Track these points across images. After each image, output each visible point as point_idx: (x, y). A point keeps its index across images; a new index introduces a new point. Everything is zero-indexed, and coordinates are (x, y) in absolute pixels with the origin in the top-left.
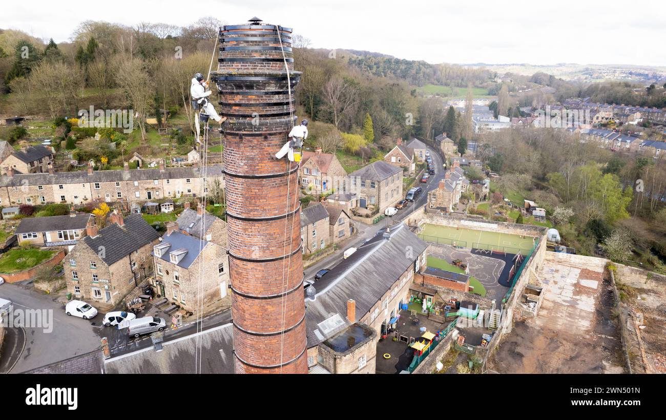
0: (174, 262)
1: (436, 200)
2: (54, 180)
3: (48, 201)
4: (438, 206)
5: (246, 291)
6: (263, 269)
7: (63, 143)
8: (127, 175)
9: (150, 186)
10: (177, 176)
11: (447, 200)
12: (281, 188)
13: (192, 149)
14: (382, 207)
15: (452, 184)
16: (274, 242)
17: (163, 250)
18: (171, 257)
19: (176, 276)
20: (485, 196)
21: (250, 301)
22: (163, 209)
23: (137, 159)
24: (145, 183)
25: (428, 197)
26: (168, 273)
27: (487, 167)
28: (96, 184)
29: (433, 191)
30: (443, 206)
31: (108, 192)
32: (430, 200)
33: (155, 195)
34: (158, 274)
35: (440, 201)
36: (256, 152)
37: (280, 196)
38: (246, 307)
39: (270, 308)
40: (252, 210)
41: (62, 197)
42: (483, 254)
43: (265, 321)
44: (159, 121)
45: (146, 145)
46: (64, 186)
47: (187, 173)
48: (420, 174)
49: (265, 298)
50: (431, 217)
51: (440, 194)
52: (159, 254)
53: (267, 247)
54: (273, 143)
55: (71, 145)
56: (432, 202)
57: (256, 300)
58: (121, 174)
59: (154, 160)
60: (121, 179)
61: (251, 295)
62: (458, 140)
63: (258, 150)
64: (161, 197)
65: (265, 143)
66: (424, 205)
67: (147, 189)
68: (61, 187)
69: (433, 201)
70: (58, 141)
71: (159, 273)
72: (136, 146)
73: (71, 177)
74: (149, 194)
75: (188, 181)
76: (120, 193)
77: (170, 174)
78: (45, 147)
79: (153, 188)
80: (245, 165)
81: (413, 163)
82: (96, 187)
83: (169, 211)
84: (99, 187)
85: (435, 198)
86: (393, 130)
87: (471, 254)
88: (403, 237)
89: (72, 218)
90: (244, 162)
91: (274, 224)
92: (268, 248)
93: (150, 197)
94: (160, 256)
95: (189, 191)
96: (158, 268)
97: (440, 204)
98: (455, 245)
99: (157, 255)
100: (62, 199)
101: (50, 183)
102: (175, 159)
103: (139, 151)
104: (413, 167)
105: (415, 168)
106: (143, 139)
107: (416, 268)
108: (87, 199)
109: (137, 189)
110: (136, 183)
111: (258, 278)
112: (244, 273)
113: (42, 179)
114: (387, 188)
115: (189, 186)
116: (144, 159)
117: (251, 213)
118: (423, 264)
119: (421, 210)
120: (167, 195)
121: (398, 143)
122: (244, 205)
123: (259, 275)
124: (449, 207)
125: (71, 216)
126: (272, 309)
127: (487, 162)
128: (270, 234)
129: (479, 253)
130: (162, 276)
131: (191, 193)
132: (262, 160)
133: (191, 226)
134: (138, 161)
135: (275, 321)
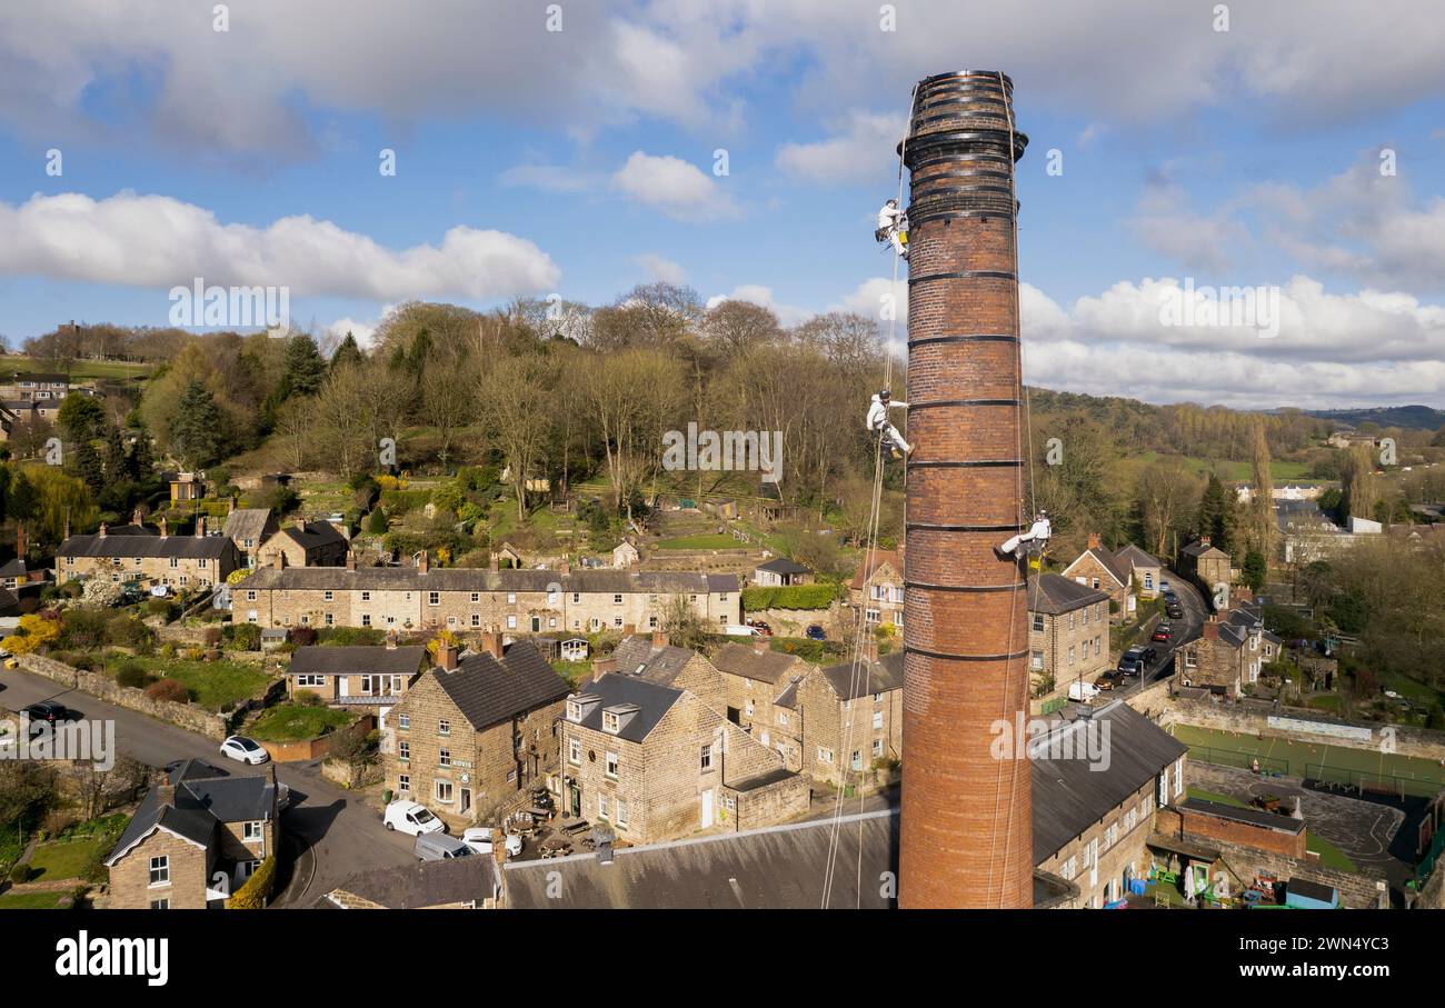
0: (611, 730)
1: (1199, 668)
2: (354, 582)
3: (339, 624)
4: (1204, 682)
5: (943, 455)
6: (973, 415)
7: (366, 520)
8: (494, 578)
9: (539, 606)
10: (596, 587)
11: (1227, 668)
12: (1003, 294)
13: (622, 542)
14: (1062, 676)
15: (1236, 631)
16: (991, 373)
17: (587, 707)
18: (604, 720)
19: (611, 765)
20: (1329, 676)
21: (950, 471)
22: (565, 654)
23: (509, 555)
24: (531, 599)
25: (1178, 659)
26: (592, 756)
27: (1326, 620)
28: (432, 595)
29: (1188, 645)
30: (1215, 684)
31: (457, 611)
32: (1183, 668)
33: (549, 626)
34: (569, 763)
35: (1207, 669)
36: (970, 237)
37: (1001, 306)
38: (942, 483)
39: (982, 484)
40: (959, 324)
41: (365, 617)
42: (1338, 791)
43: (972, 504)
44: (554, 486)
45: (526, 531)
46: (372, 594)
47: (617, 584)
48: (1150, 621)
49: (975, 465)
50: (1189, 708)
51: (1206, 652)
52: (577, 714)
53: (980, 381)
54: (994, 226)
55: (381, 526)
56: (1187, 672)
57: (960, 469)
58: (482, 577)
59: (544, 559)
60: (483, 588)
61: (951, 461)
62: (1241, 559)
63: (972, 236)
64: (560, 628)
65: (983, 226)
66: (1170, 678)
67: (533, 612)
68: (366, 596)
69: (1191, 671)
70: (356, 516)
71: (572, 760)
72: (505, 531)
73: (386, 577)
74: (536, 622)
75: (618, 599)
76: (477, 617)
77: (581, 582)
78: (334, 525)
79: (544, 610)
80: (952, 257)
81: (1131, 593)
82: (432, 601)
83: (578, 657)
84: (437, 601)
85: (1194, 662)
86: (1075, 523)
87: (1305, 790)
88: (1123, 723)
89: (390, 651)
90: (950, 253)
91: (992, 346)
92: (981, 383)
93: (536, 628)
94: (579, 720)
95: (619, 622)
96: (571, 747)
97: (1208, 677)
98: (1256, 768)
99: (574, 719)
100: (365, 623)
101: (346, 587)
102: (585, 561)
103: (514, 540)
104: (1131, 604)
105: (1137, 606)
106: (521, 518)
107: (1161, 797)
108: (411, 626)
109: (512, 610)
110: (512, 598)
111: (964, 431)
112: (942, 426)
113: (333, 580)
114: (1071, 634)
115: (619, 612)
116: (523, 558)
117: (959, 328)
118: (1177, 794)
119: (1162, 688)
120: (571, 628)
121: (1091, 545)
122: (947, 318)
123: (966, 426)
124: (1233, 687)
125: (388, 648)
126: (984, 485)
127: (1326, 607)
128: (983, 361)
129: (1325, 789)
130: (579, 766)
131: (622, 626)
132: (978, 249)
133: (638, 671)
134: (511, 561)
135: (988, 507)
